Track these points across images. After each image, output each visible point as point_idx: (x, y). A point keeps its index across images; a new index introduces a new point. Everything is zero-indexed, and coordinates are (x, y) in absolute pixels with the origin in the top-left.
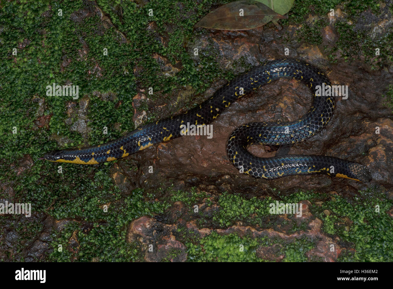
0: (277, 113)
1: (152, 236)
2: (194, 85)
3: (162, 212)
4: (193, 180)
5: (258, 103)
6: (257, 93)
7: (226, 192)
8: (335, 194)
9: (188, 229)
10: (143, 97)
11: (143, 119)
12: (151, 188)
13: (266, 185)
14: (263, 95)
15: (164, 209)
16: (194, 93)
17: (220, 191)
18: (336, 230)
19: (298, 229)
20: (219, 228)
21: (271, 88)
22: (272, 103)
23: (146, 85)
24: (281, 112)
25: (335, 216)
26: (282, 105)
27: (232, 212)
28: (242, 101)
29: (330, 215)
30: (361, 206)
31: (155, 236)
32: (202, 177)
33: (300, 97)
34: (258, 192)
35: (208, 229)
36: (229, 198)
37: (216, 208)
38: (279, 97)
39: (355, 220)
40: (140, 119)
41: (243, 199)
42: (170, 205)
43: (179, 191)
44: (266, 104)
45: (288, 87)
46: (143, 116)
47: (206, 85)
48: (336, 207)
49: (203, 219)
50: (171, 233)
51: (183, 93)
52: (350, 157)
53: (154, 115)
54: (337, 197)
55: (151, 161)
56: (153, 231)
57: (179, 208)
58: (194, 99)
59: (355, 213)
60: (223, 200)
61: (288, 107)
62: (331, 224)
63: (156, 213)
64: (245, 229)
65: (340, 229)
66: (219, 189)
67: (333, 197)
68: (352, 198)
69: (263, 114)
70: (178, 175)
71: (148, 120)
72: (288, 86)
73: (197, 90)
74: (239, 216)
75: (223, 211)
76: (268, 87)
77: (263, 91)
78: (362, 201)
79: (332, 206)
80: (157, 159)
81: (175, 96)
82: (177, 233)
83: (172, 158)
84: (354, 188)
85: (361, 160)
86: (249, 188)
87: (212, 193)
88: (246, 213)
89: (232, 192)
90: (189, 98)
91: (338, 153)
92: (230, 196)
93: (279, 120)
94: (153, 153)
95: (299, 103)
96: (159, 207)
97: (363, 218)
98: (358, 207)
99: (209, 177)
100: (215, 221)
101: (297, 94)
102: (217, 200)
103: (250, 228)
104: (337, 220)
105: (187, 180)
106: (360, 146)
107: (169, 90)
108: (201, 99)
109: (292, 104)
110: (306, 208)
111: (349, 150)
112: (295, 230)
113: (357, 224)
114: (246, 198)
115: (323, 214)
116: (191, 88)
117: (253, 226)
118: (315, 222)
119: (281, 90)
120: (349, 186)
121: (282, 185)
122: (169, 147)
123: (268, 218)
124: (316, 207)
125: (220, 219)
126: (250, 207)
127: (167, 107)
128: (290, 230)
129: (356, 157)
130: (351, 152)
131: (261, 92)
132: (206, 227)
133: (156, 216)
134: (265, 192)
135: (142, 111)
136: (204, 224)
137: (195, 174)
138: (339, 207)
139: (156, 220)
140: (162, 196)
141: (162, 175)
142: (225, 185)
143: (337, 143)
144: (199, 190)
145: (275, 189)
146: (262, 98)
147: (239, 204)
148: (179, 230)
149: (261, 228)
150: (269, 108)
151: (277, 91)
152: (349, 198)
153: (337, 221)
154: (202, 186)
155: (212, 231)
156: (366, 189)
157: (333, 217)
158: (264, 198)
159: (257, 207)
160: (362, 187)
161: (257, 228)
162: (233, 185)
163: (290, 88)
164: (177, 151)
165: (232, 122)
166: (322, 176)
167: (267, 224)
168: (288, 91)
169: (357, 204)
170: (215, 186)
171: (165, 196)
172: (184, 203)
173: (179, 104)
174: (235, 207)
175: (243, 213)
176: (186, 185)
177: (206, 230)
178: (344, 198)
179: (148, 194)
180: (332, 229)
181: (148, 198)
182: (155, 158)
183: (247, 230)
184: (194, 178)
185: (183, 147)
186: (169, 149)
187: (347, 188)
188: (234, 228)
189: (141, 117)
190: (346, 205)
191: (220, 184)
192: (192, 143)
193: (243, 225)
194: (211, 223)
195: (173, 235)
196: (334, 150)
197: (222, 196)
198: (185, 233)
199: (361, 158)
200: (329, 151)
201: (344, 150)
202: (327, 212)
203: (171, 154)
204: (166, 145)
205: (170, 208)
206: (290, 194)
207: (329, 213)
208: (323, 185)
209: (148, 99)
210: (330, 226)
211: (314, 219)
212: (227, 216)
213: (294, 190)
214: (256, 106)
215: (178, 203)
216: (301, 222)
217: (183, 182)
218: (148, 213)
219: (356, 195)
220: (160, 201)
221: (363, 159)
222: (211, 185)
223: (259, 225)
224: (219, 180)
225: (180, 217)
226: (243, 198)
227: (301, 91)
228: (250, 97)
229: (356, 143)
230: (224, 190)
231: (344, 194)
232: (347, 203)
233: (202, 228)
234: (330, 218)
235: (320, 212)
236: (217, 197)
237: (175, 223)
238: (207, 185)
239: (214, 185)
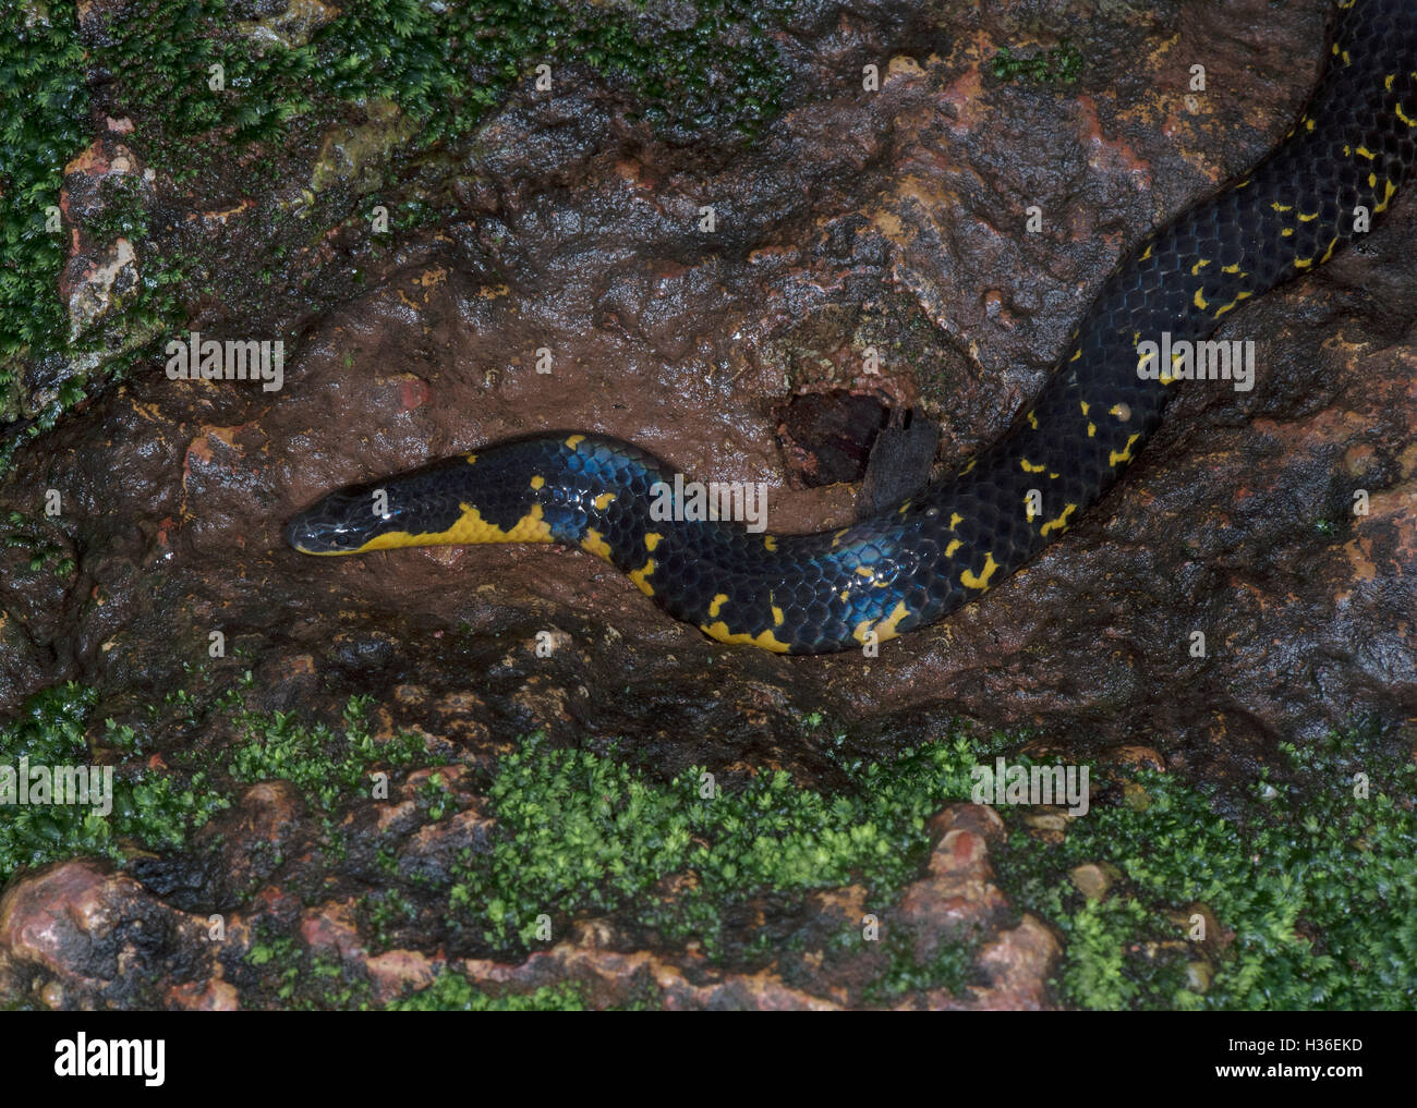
0: (859, 270)
1: (114, 974)
2: (410, 96)
3: (177, 838)
4: (365, 650)
5: (758, 209)
6: (756, 149)
7: (540, 736)
8: (1144, 765)
9: (307, 948)
10: (122, 165)
11: (114, 287)
12: (135, 685)
13: (768, 689)
14: (787, 160)
15: (189, 821)
16: (412, 140)
17: (504, 725)
18: (1132, 988)
19: (918, 982)
20: (481, 952)
21: (834, 127)
22: (836, 213)
23: (143, 94)
24: (885, 262)
25: (1134, 905)
26: (889, 224)
27: (561, 862)
28: (673, 194)
29: (1109, 893)
30: (1289, 837)
31: (129, 978)
32: (418, 634)
33: (991, 179)
34: (721, 736)
35: (417, 956)
36: (555, 770)
37: (475, 829)
38: (875, 179)
39: (1245, 923)
40: (100, 286)
41: (634, 778)
42: (224, 803)
43: (280, 716)
44: (802, 218)
45: (925, 126)
46: (114, 268)
47: (478, 95)
48: (1146, 844)
49: (393, 892)
50: (218, 967)
51: (349, 139)
52: (1247, 541)
53: (178, 264)
54: (1154, 783)
55: (148, 527)
56: (119, 950)
57: (268, 825)
58: (411, 173)
59: (1251, 884)
60: (516, 785)
61: (922, 234)
62: (1106, 954)
63: (142, 845)
64: (620, 965)
65: (1156, 981)
66: (501, 715)
67: (1135, 780)
68: (1241, 787)
69: (786, 269)
70: (288, 617)
71: (142, 289)
72: (929, 119)
73: (429, 126)
74: (600, 884)
75: (511, 853)
76: (820, 119)
77: (789, 139)
78: (1295, 806)
79: (1124, 840)
80: (178, 518)
81: (300, 160)
82: (248, 967)
83: (264, 512)
84: (1254, 724)
85: (1309, 565)
86: (672, 709)
87: (459, 738)
88: (637, 870)
89: (571, 735)
90: (379, 166)
91: (1184, 513)
92: (561, 759)
93: (869, 305)
94: (160, 480)
95: (986, 218)
96: (166, 805)
97: (1291, 910)
98: (1273, 844)
99: (460, 636)
100: (462, 910)
101: (976, 167)
102: (480, 782)
103: (648, 967)
104: (1146, 926)
105: (331, 653)
106: (1305, 478)
107: (270, 120)
108: (450, 175)
109: (947, 219)
110: (975, 857)
111: (1244, 500)
112: (902, 986)
113: (1256, 948)
114: (647, 768)
115: (1069, 891)
116: (392, 111)
117: (670, 950)
118: (1014, 943)
119: (888, 138)
120: (1232, 711)
121: (864, 684)
122: (251, 451)
123: (759, 903)
124: (1032, 847)
125: (493, 897)
126: (663, 829)
127: (254, 220)
128: (873, 984)
129: (1282, 541)
130: (1253, 514)
131: (779, 144)
132: (411, 945)
133: (141, 864)
134: (757, 735)
135: (113, 242)
136: (400, 923)
137: (380, 614)
138: (1165, 843)
139: (137, 886)
140: (188, 742)
141: (198, 610)
142: (535, 690)
143: (1182, 455)
144: (388, 721)
145: (816, 720)
146: (784, 177)
147: (605, 808)
148: (261, 956)
149: (710, 964)
150: (817, 239)
151: (869, 146)
152: (1224, 786)
153: (1146, 931)
154: (409, 694)
155: (443, 971)
156: (1324, 733)
157: (1123, 911)
158: (747, 776)
159: (702, 835)
160: (1301, 722)
161: (688, 963)
162: (583, 690)
163: (938, 127)
164: (294, 470)
165: (610, 307)
166: (1084, 645)
167: (747, 941)
168: (927, 147)
169: (1269, 823)
170: (483, 695)
171: (206, 741)
172: (300, 795)
173: (321, 200)
174: (579, 830)
175: (618, 867)
176: (321, 683)
177: (406, 961)
178: (1193, 784)
179: (111, 723)
180: (1111, 983)
181: (111, 746)
182: (169, 511)
183: (635, 976)
184: (370, 641)
185: (331, 449)
186: (250, 460)
187: (1217, 725)
188: (563, 957)
189: (106, 275)
190: (1201, 833)
191: (511, 683)
192: (380, 426)
193: (614, 946)
194: (441, 921)
195: (228, 978)
196: (1160, 493)
197: (514, 759)
198: (292, 973)
199: (1306, 554)
200: (1134, 500)
201: (1219, 497)
202: (1091, 877)
203: (257, 491)
204: (236, 441)
205: (219, 816)
206: (899, 748)
207: (1102, 884)
208: (1088, 698)
209: (149, 175)
210: (1102, 962)
211: (1012, 926)
212: (532, 883)
213: (922, 722)
214: (750, 226)
215: (267, 793)
216: (941, 938)
217: (309, 660)
218: (99, 839)
219: (1266, 771)
220: (172, 768)
221: (1315, 561)
222: (460, 689)
223: (703, 950)
224: (509, 662)
225: (271, 879)
226: (632, 771)
227: (999, 144)
228: (718, 172)
229: (1285, 463)
230: (528, 722)
231: (1200, 761)
232: (1211, 820)
233: (387, 947)
234: (1102, 916)
235: (1050, 880)
236: (486, 762)
237: (243, 910)
238: (439, 692)
239: (475, 688)
